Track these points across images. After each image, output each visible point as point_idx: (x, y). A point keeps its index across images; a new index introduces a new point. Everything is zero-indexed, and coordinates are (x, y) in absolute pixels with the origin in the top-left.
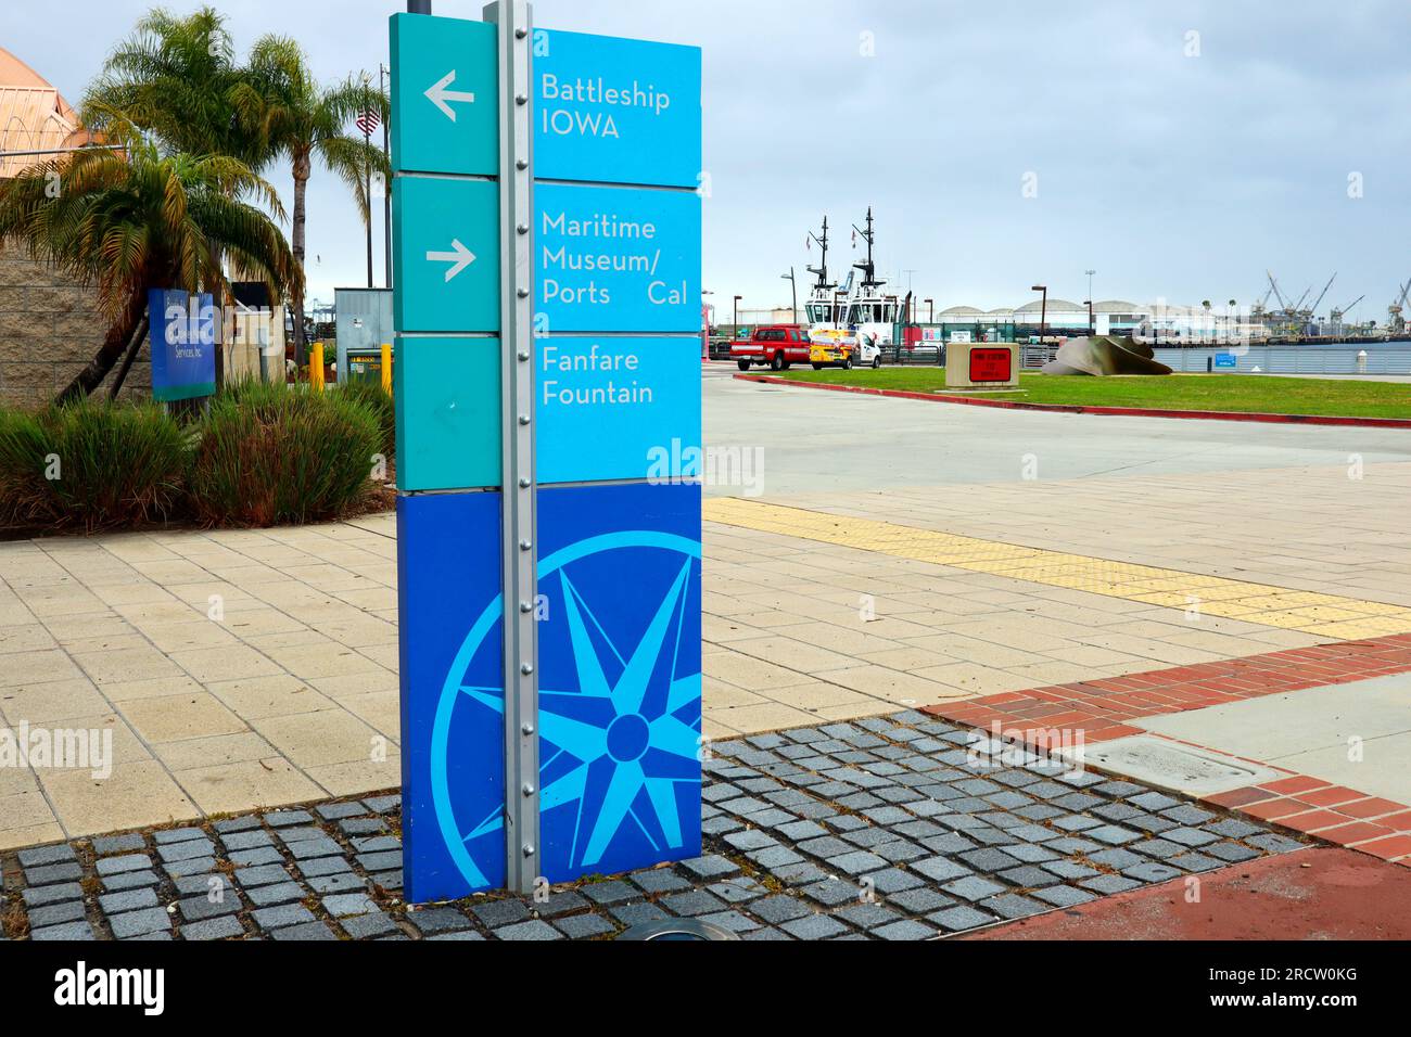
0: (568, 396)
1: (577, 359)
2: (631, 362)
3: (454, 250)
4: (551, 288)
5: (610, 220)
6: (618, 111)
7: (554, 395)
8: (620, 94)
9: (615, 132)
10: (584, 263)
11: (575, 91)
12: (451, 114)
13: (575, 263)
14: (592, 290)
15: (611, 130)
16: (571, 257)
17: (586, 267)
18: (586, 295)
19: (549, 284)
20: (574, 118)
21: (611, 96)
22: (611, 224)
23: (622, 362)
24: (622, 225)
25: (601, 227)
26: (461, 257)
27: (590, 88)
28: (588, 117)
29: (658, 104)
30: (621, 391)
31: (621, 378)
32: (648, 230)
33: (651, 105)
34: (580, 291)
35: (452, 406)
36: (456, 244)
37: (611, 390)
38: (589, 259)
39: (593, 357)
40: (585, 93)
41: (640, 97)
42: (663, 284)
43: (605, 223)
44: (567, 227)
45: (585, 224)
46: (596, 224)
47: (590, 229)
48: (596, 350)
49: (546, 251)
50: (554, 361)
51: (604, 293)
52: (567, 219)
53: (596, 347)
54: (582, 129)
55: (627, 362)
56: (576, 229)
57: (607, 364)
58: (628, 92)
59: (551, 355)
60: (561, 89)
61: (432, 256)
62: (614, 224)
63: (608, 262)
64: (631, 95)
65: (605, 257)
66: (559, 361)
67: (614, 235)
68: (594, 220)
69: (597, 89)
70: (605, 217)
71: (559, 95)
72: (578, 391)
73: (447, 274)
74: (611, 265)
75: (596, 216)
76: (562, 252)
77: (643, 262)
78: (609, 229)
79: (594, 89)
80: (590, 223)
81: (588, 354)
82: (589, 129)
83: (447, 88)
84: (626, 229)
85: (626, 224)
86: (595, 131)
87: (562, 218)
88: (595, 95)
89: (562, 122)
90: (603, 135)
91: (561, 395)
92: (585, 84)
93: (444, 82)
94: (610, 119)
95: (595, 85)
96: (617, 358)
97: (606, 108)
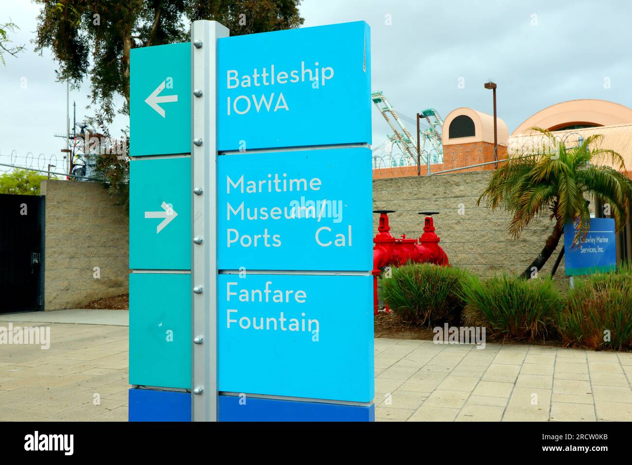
0: (246, 323)
1: (253, 292)
2: (301, 296)
3: (163, 210)
4: (233, 236)
5: (281, 178)
6: (289, 90)
7: (235, 321)
8: (289, 75)
9: (286, 106)
10: (259, 214)
11: (252, 79)
12: (162, 112)
13: (252, 215)
14: (266, 236)
15: (282, 104)
16: (248, 210)
17: (261, 217)
18: (261, 241)
19: (231, 232)
20: (252, 100)
21: (281, 78)
22: (282, 182)
23: (292, 296)
26: (168, 214)
27: (265, 75)
28: (263, 98)
29: (324, 76)
30: (291, 320)
31: (292, 310)
32: (315, 184)
33: (318, 79)
34: (256, 237)
35: (160, 325)
36: (165, 205)
37: (282, 320)
38: (264, 211)
39: (267, 291)
40: (260, 80)
41: (307, 75)
42: (330, 230)
43: (277, 181)
44: (246, 185)
45: (260, 183)
46: (270, 182)
47: (265, 186)
48: (269, 285)
49: (229, 207)
50: (235, 294)
51: (276, 238)
53: (271, 283)
54: (258, 108)
55: (296, 296)
56: (253, 188)
57: (279, 297)
58: (297, 72)
59: (233, 289)
60: (241, 80)
61: (149, 215)
62: (285, 181)
63: (280, 213)
64: (299, 74)
65: (277, 208)
66: (239, 294)
67: (285, 190)
68: (267, 179)
69: (270, 75)
70: (276, 175)
71: (240, 84)
72: (254, 319)
73: (158, 227)
74: (282, 215)
75: (270, 176)
76: (242, 206)
78: (281, 185)
79: (268, 74)
80: (264, 182)
81: (262, 289)
82: (263, 107)
83: (159, 95)
84: (295, 184)
85: (295, 180)
86: (268, 107)
87: (242, 180)
88: (268, 79)
89: (242, 105)
90: (275, 110)
91: (241, 321)
92: (260, 72)
93: (157, 91)
94: (281, 96)
95: (269, 71)
96: (288, 293)
97: (277, 88)
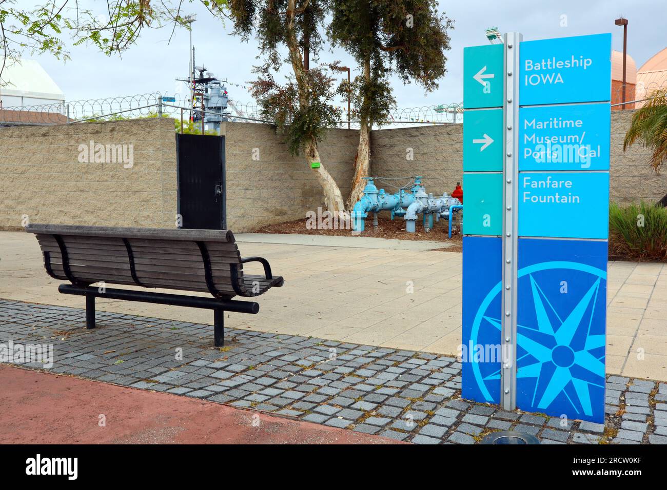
0: (535, 199)
1: (540, 183)
2: (568, 184)
3: (484, 138)
5: (558, 120)
6: (563, 71)
7: (529, 198)
8: (564, 63)
9: (562, 81)
10: (544, 140)
11: (541, 65)
12: (484, 84)
13: (540, 140)
15: (560, 79)
16: (538, 138)
20: (541, 77)
21: (560, 64)
22: (559, 122)
23: (563, 185)
24: (564, 122)
25: (553, 124)
26: (488, 141)
27: (549, 63)
29: (585, 64)
30: (563, 197)
31: (563, 191)
32: (579, 123)
33: (581, 65)
35: (483, 202)
36: (485, 136)
37: (557, 197)
38: (547, 138)
39: (548, 182)
40: (546, 66)
41: (575, 62)
43: (555, 122)
44: (536, 124)
45: (545, 123)
46: (551, 122)
47: (548, 125)
49: (526, 136)
50: (529, 184)
52: (536, 122)
53: (550, 177)
54: (545, 81)
55: (566, 184)
56: (541, 126)
57: (555, 185)
58: (569, 61)
60: (534, 66)
61: (475, 141)
62: (560, 122)
63: (557, 139)
64: (571, 63)
65: (555, 137)
66: (531, 183)
67: (560, 127)
68: (550, 121)
69: (552, 63)
70: (555, 119)
71: (534, 68)
72: (540, 197)
73: (481, 148)
75: (551, 119)
76: (534, 136)
77: (575, 138)
78: (558, 124)
79: (551, 63)
80: (548, 122)
81: (545, 180)
82: (548, 80)
83: (483, 74)
84: (566, 124)
85: (567, 121)
86: (551, 81)
87: (534, 121)
88: (551, 65)
89: (535, 80)
90: (555, 83)
91: (532, 198)
92: (546, 61)
93: (481, 72)
94: (559, 75)
95: (552, 61)
96: (561, 182)
97: (556, 71)
